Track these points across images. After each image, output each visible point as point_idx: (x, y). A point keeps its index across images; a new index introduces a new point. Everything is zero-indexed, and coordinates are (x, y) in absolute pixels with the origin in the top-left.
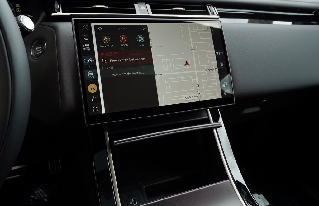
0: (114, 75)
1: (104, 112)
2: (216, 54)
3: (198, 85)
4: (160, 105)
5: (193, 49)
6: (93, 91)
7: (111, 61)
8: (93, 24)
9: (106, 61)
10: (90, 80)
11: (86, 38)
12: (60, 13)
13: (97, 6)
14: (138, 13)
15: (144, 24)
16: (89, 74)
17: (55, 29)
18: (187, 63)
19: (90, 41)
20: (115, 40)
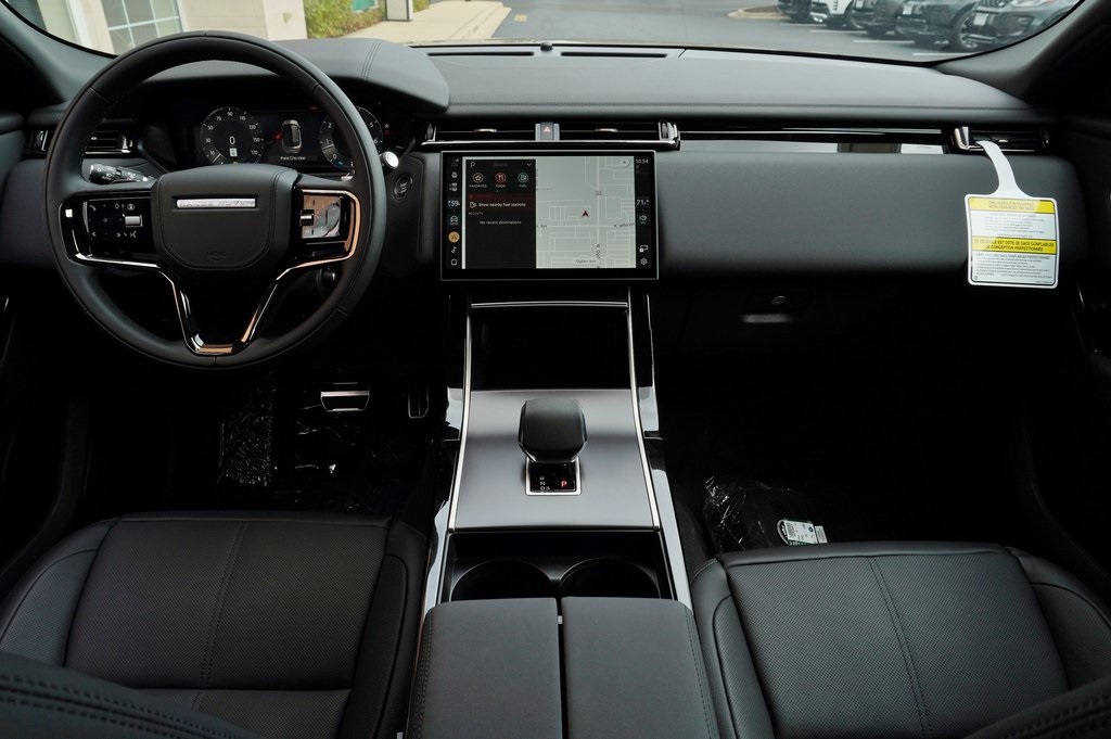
0: (482, 222)
1: (464, 267)
2: (636, 202)
3: (598, 246)
4: (538, 267)
5: (599, 193)
6: (454, 241)
7: (481, 205)
8: (465, 159)
9: (475, 205)
10: (453, 226)
11: (454, 175)
12: (432, 142)
13: (482, 130)
14: (538, 139)
15: (527, 158)
16: (453, 220)
17: (423, 161)
18: (585, 214)
19: (459, 181)
20: (490, 180)
